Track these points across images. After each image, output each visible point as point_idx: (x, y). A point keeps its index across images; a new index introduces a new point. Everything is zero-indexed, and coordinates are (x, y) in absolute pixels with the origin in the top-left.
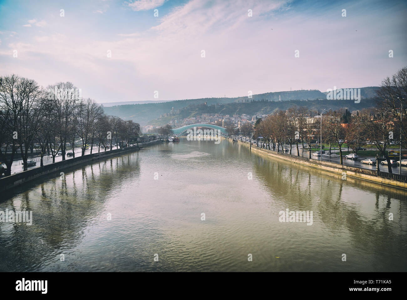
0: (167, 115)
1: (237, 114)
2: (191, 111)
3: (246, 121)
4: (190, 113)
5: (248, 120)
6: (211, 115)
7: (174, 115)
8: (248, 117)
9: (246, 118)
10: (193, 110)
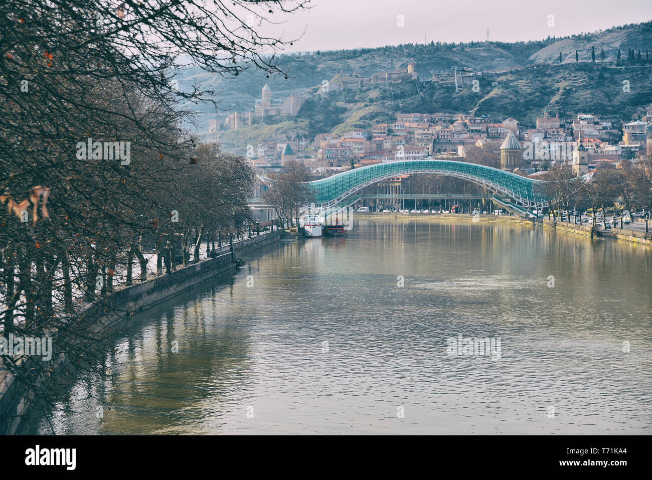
0: (243, 120)
1: (552, 115)
2: (349, 102)
3: (598, 146)
4: (344, 110)
5: (603, 140)
6: (433, 122)
7: (270, 120)
8: (605, 128)
9: (596, 133)
10: (357, 98)
